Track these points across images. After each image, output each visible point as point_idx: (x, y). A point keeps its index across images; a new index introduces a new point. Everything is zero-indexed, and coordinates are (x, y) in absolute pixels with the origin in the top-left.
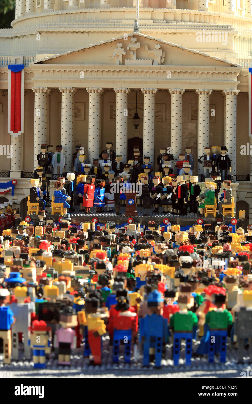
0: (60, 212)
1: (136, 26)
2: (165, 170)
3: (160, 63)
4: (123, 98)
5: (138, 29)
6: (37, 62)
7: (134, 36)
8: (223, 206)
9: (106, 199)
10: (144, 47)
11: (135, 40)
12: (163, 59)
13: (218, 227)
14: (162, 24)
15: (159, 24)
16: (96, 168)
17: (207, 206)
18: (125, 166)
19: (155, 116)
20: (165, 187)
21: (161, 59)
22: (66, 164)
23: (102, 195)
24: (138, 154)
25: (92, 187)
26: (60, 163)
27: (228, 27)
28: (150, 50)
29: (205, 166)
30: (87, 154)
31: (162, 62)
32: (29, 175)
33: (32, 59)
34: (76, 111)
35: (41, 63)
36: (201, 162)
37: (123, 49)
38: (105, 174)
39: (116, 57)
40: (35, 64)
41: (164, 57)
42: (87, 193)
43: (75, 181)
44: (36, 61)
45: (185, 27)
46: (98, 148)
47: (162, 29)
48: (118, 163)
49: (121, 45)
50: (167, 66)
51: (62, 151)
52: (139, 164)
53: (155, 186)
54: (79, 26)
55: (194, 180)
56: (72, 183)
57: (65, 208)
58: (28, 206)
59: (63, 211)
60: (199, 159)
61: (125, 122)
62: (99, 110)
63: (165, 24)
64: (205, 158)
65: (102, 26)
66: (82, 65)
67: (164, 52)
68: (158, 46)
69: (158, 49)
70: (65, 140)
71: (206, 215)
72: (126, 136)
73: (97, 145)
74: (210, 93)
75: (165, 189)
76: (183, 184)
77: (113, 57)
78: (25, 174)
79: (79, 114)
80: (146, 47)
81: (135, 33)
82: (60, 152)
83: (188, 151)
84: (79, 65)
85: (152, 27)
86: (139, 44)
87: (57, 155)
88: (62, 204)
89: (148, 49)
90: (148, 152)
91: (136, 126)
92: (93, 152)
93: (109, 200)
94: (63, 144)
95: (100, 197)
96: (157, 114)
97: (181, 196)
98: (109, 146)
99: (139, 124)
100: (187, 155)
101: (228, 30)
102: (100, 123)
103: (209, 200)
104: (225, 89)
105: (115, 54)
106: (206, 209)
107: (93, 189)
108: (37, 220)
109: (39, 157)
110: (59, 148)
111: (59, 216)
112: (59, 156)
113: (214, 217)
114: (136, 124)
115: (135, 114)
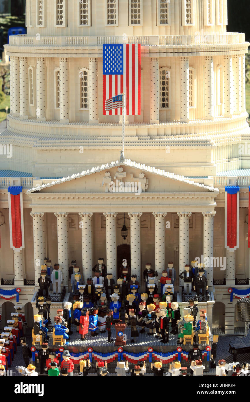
0: (60, 343)
1: (122, 157)
2: (149, 290)
3: (144, 190)
4: (112, 221)
5: (124, 159)
6: (34, 191)
7: (120, 167)
8: (199, 335)
9: (99, 324)
10: (130, 175)
11: (122, 169)
12: (147, 186)
13: (193, 362)
14: (146, 140)
15: (144, 140)
16: (90, 286)
17: (185, 336)
18: (115, 287)
19: (141, 225)
20: (150, 313)
21: (145, 185)
22: (63, 280)
23: (95, 321)
24: (126, 272)
25: (86, 318)
26: (58, 279)
27: (207, 142)
28: (135, 178)
29: (185, 281)
30: (81, 271)
31: (146, 188)
32: (31, 282)
33: (28, 180)
34: (70, 221)
35: (37, 192)
36: (182, 277)
37: (110, 178)
38: (97, 294)
39: (104, 186)
40: (32, 192)
41: (148, 184)
42: (82, 324)
43: (72, 308)
44: (34, 189)
45: (168, 143)
46: (91, 253)
47: (146, 146)
48: (109, 281)
49: (109, 174)
50: (151, 193)
51: (60, 269)
52: (127, 281)
53: (141, 311)
54: (71, 144)
55: (174, 307)
56: (69, 311)
57: (64, 339)
58: (32, 337)
59: (63, 341)
60: (180, 274)
61: (114, 237)
62: (90, 232)
63: (149, 140)
64: (185, 274)
65: (92, 144)
66: (74, 194)
67: (148, 180)
68: (143, 175)
69: (142, 177)
70: (62, 258)
71: (184, 343)
72: (115, 243)
73: (90, 263)
74: (190, 216)
75: (149, 315)
76: (164, 317)
77: (102, 185)
78: (27, 281)
79: (73, 224)
80: (132, 175)
81: (121, 164)
82: (57, 270)
83: (171, 266)
84: (72, 194)
85: (137, 144)
86: (125, 173)
87: (55, 273)
88: (62, 336)
89: (134, 177)
90: (135, 268)
91: (125, 237)
92: (87, 268)
93: (102, 324)
94: (60, 262)
95: (94, 323)
96: (143, 223)
97: (163, 327)
98: (101, 262)
99: (127, 235)
100: (170, 269)
101: (207, 145)
102: (92, 237)
103: (187, 331)
104: (203, 211)
105: (103, 183)
106: (185, 338)
107: (88, 319)
108: (42, 351)
109: (39, 280)
110: (57, 266)
111: (60, 346)
112: (57, 274)
113: (191, 345)
114: (124, 235)
115: (123, 226)
